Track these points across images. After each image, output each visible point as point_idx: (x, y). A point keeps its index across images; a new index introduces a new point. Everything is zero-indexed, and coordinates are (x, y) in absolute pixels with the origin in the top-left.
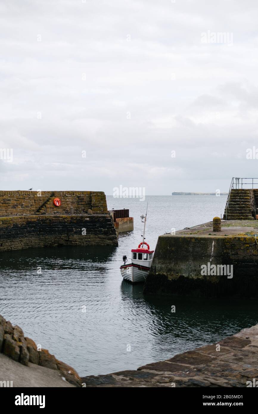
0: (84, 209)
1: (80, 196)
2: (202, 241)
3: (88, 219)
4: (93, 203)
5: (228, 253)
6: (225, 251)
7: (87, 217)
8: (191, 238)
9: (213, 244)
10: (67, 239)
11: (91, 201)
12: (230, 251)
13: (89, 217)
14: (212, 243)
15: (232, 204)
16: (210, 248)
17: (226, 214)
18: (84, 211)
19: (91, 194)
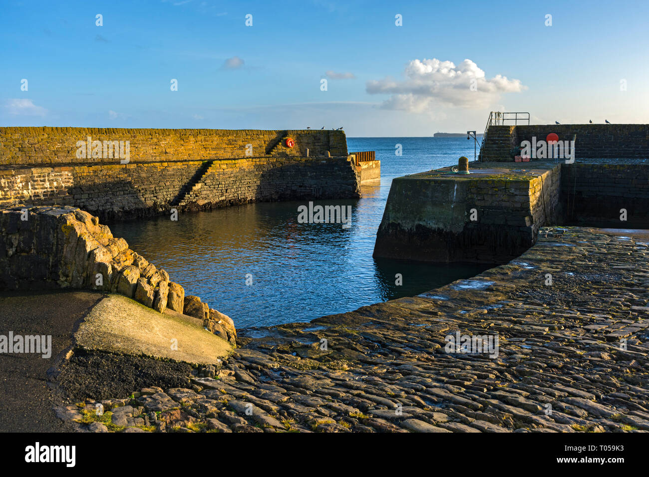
0: (321, 151)
1: (316, 136)
2: (442, 185)
3: (325, 162)
4: (331, 144)
5: (472, 198)
6: (470, 196)
7: (323, 160)
8: (430, 181)
9: (456, 188)
10: (301, 184)
11: (329, 142)
12: (475, 196)
13: (326, 160)
14: (454, 186)
15: (488, 144)
16: (452, 193)
17: (482, 155)
18: (320, 153)
19: (328, 133)
